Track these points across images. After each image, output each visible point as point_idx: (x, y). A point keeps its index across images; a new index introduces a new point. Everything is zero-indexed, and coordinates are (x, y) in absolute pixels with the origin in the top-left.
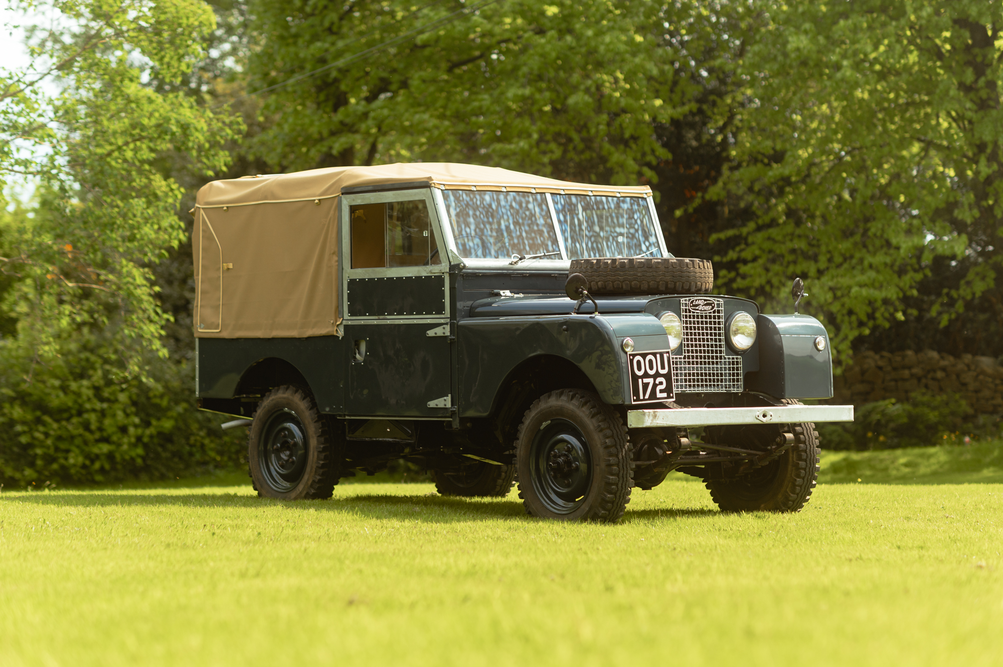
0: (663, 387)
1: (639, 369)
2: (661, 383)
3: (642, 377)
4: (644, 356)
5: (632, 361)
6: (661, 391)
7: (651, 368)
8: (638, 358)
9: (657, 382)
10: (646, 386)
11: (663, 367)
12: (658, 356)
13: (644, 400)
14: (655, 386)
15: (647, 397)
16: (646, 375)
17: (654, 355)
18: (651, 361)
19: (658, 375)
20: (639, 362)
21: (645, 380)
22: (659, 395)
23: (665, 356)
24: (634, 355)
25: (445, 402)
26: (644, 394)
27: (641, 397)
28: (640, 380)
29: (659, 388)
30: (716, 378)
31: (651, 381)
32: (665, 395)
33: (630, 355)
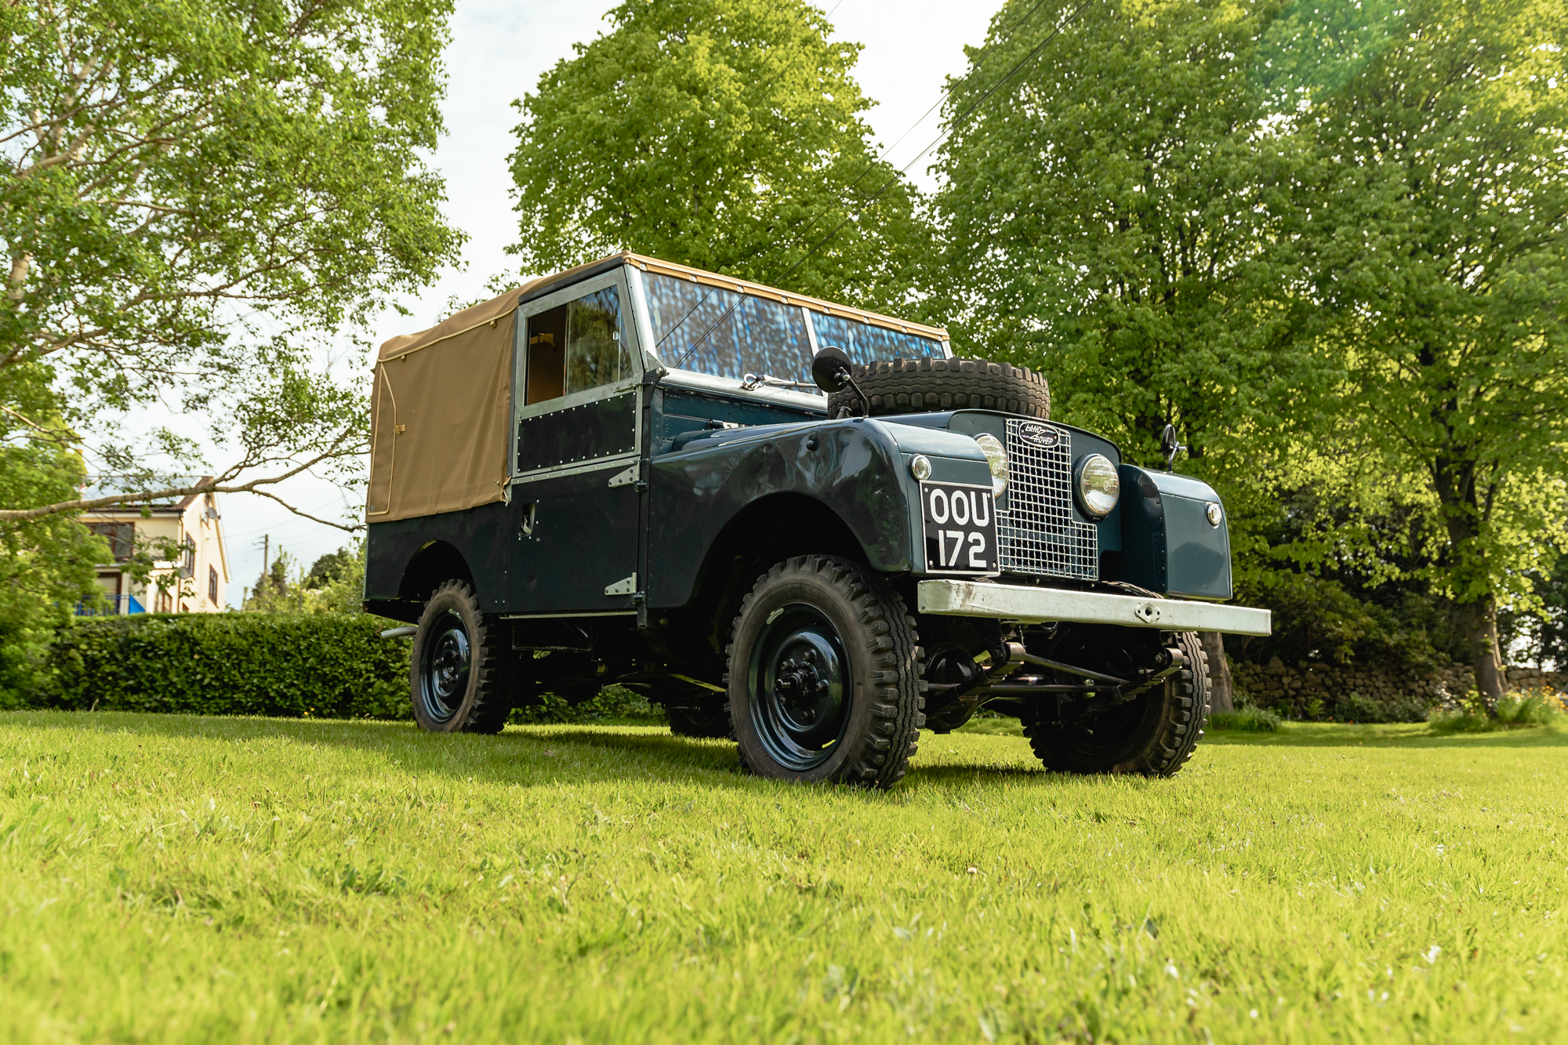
0: (980, 549)
1: (940, 513)
2: (977, 542)
3: (945, 528)
4: (949, 491)
5: (927, 496)
6: (977, 556)
7: (961, 514)
8: (937, 492)
9: (970, 540)
11: (981, 516)
12: (973, 494)
13: (947, 568)
14: (967, 545)
15: (952, 563)
16: (951, 525)
17: (967, 491)
18: (959, 501)
19: (970, 527)
20: (939, 500)
21: (951, 534)
22: (973, 563)
23: (984, 495)
24: (932, 487)
25: (626, 586)
26: (948, 557)
27: (943, 563)
28: (941, 533)
29: (974, 550)
30: (1059, 555)
31: (960, 536)
32: (983, 564)
33: (924, 485)
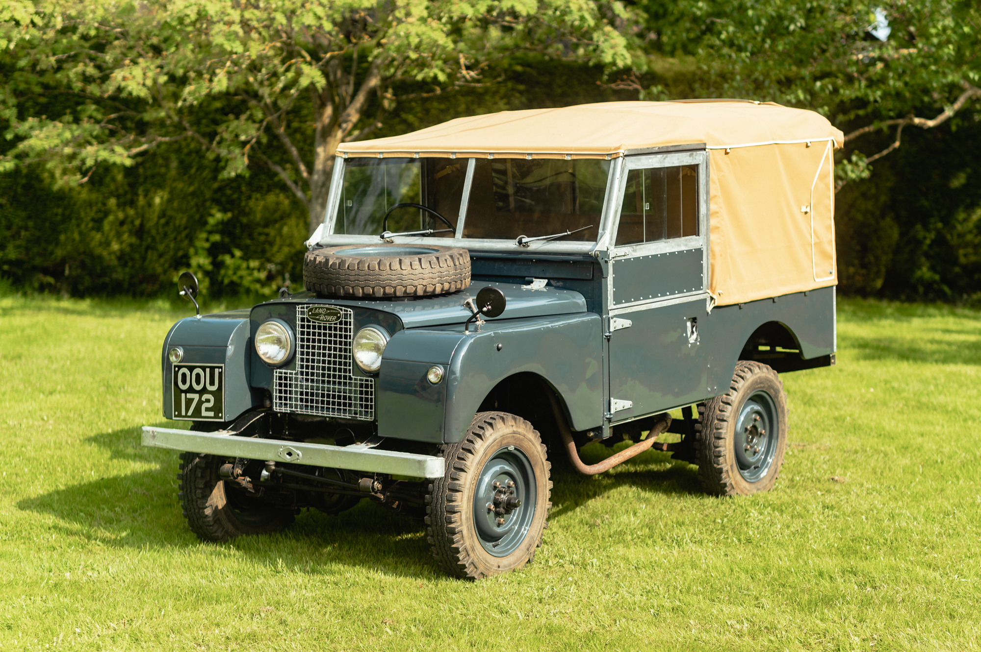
0: (210, 405)
1: (184, 382)
2: (208, 401)
3: (186, 392)
4: (191, 369)
5: (176, 373)
6: (207, 409)
7: (198, 383)
8: (184, 370)
9: (203, 399)
10: (189, 402)
11: (212, 383)
12: (208, 370)
13: (186, 416)
14: (200, 403)
15: (190, 413)
16: (191, 390)
17: (204, 368)
18: (198, 375)
19: (204, 391)
20: (184, 375)
21: (189, 396)
22: (204, 413)
23: (217, 371)
24: (180, 367)
26: (187, 410)
27: (183, 413)
28: (183, 395)
29: (205, 405)
30: (343, 402)
31: (196, 397)
32: (212, 414)
33: (175, 366)
